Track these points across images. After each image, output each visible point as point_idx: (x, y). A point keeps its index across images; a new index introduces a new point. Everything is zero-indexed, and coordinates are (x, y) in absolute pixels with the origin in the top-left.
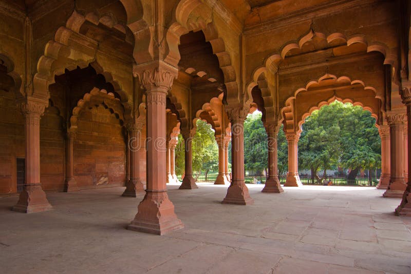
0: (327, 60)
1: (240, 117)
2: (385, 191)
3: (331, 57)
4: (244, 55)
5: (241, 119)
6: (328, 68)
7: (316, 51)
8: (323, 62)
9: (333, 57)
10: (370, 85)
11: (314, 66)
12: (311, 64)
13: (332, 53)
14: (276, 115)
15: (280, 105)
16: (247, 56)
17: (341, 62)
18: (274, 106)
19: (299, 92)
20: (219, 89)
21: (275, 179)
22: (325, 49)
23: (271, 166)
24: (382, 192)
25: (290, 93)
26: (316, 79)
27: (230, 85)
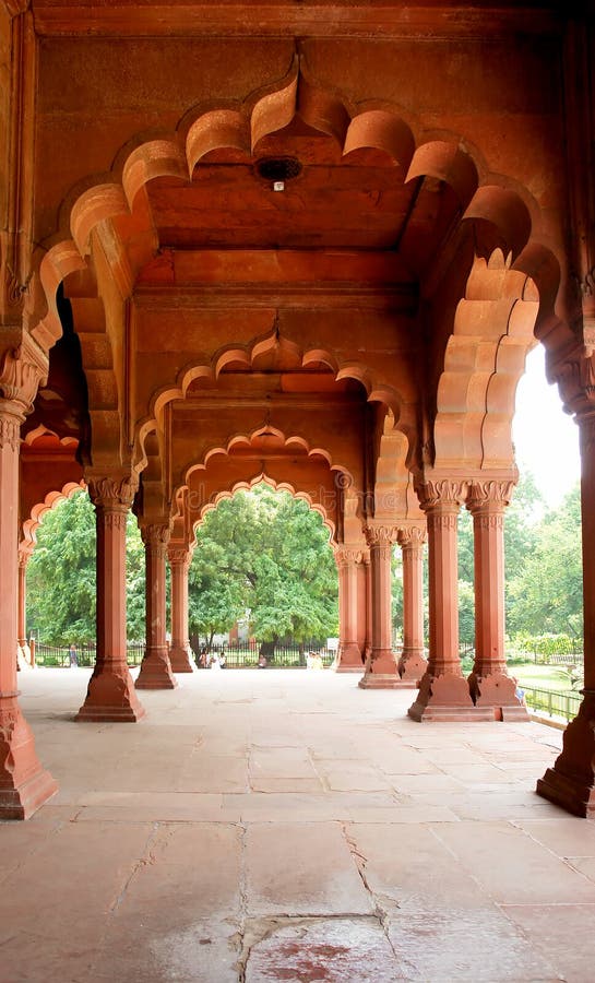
0: (268, 397)
1: (120, 502)
2: (362, 675)
3: (277, 391)
4: (134, 349)
5: (123, 506)
6: (269, 414)
7: (251, 372)
8: (262, 398)
9: (279, 392)
10: (340, 463)
11: (245, 404)
12: (239, 399)
13: (280, 384)
14: (166, 501)
15: (173, 480)
16: (138, 353)
17: (292, 405)
18: (163, 480)
19: (213, 455)
20: (67, 422)
21: (162, 655)
22: (268, 372)
23: (153, 625)
24: (358, 677)
25: (196, 455)
26: (247, 432)
27: (102, 418)
